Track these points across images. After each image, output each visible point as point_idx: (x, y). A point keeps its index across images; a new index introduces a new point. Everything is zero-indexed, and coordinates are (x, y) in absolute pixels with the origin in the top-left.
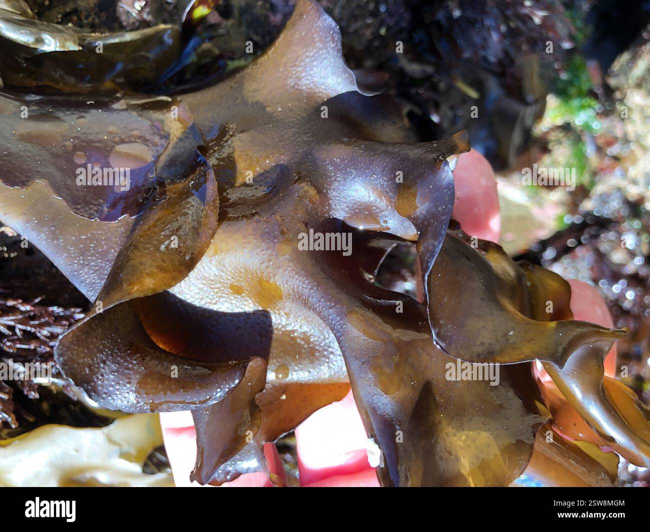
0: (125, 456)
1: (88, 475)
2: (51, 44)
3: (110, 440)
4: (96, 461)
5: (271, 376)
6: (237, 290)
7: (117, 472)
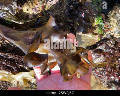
0: (31, 76)
1: (27, 79)
2: (21, 23)
3: (29, 74)
4: (28, 77)
5: (48, 61)
6: (43, 52)
7: (30, 78)
